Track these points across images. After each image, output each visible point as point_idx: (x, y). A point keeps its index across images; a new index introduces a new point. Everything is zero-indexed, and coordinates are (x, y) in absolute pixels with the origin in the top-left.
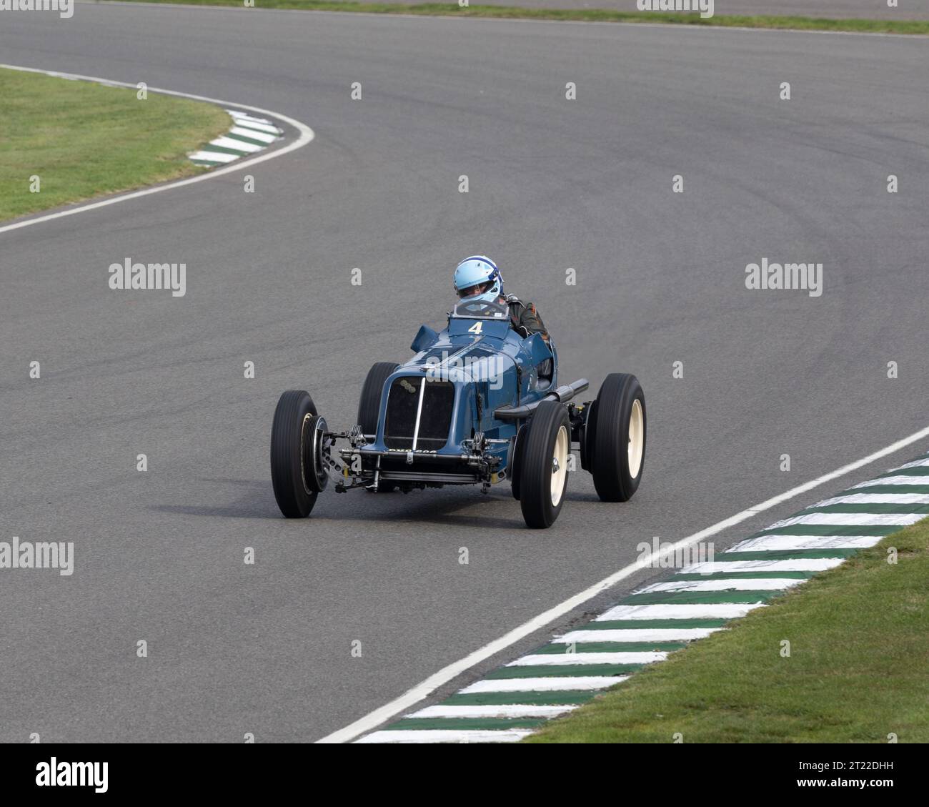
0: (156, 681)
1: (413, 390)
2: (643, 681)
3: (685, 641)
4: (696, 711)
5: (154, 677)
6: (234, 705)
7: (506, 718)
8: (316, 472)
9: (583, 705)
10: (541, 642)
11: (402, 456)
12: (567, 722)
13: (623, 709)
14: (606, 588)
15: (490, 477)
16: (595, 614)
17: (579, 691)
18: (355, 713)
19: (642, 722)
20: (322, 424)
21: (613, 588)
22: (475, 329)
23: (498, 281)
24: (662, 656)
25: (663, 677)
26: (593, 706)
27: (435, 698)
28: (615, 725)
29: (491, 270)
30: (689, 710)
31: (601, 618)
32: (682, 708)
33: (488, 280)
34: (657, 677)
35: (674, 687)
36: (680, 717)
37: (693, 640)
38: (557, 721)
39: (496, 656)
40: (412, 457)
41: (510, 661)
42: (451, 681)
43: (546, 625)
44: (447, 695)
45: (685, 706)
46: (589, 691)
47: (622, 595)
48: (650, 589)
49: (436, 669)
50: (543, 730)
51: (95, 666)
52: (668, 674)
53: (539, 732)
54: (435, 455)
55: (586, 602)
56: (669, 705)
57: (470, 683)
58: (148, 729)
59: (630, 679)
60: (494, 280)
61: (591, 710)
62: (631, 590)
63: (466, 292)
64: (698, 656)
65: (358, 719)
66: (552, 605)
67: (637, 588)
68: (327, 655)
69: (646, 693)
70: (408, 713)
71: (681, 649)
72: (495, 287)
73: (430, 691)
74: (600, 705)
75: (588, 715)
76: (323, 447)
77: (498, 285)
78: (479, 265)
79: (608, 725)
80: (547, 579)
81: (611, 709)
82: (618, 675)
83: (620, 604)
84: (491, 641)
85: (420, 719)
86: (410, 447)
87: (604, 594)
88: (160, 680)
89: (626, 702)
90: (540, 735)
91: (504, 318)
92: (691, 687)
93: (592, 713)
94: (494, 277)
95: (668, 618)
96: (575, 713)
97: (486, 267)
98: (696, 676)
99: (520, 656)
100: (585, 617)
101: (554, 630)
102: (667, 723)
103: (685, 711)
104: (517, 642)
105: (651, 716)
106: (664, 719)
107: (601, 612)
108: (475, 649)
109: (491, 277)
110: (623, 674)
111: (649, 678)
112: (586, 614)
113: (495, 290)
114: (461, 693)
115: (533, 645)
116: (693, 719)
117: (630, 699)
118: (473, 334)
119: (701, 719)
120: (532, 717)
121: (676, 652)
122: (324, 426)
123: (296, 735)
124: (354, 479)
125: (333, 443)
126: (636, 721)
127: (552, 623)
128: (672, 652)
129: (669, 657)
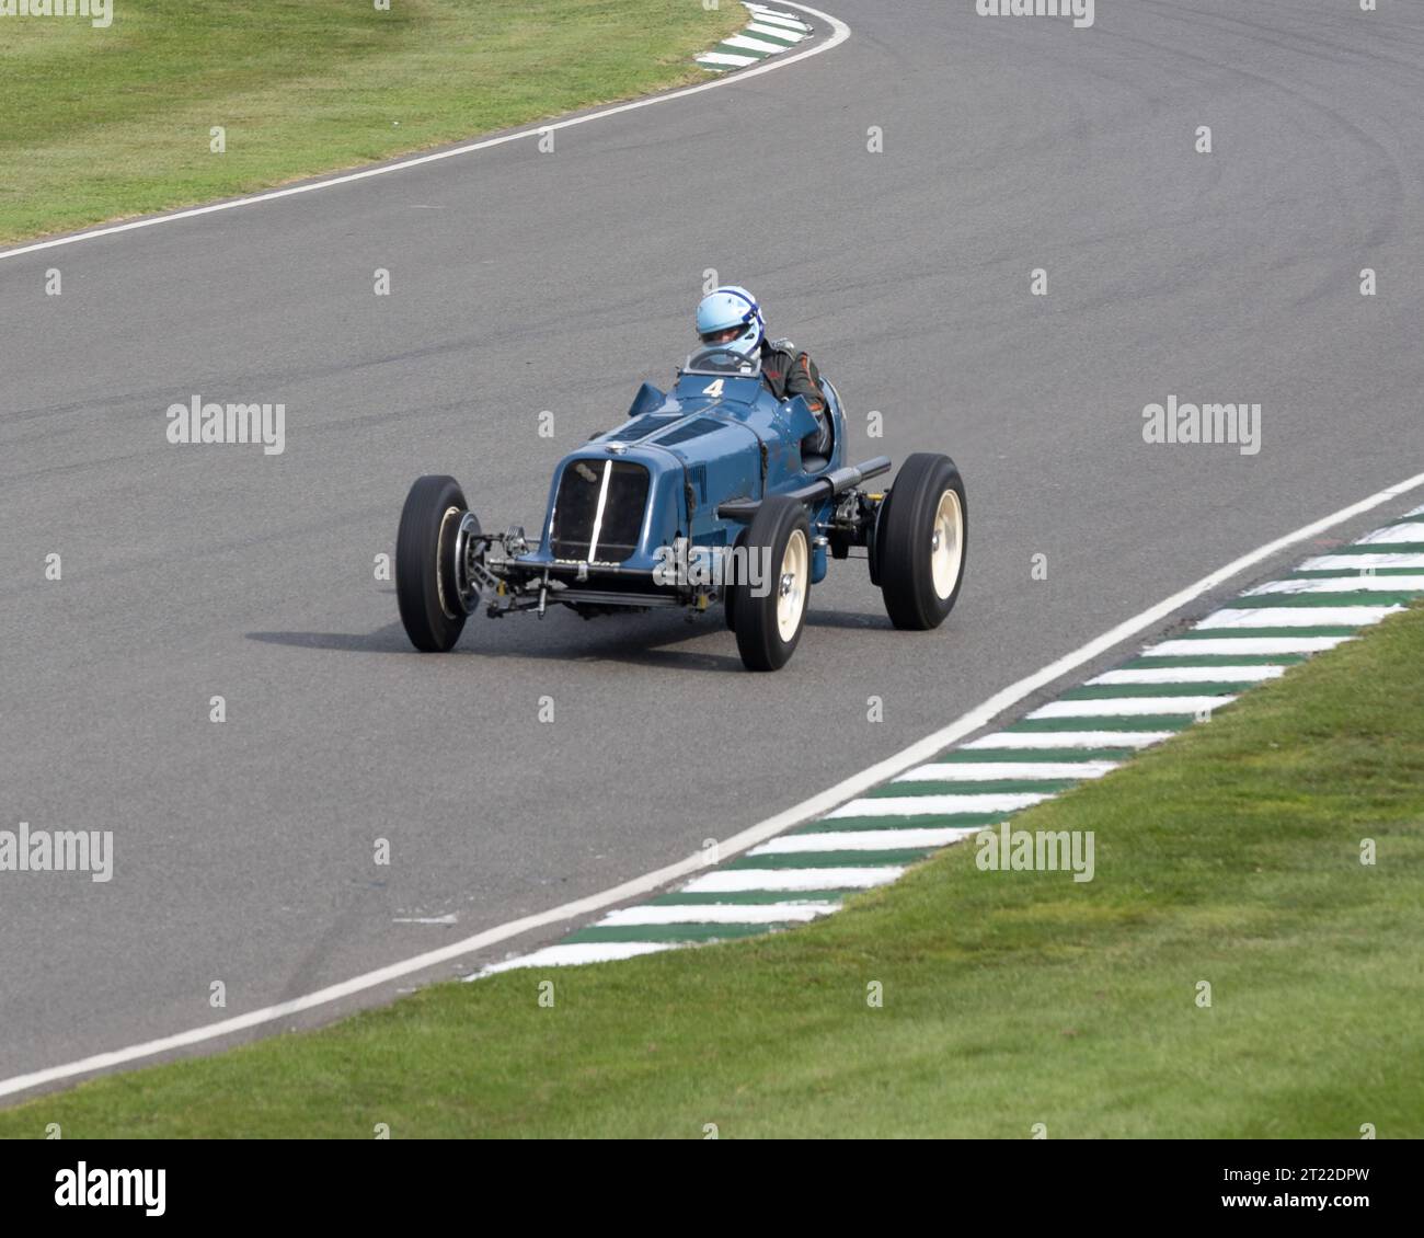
0: (654, 703)
1: (593, 477)
2: (1253, 703)
3: (1305, 654)
4: (1320, 739)
5: (651, 699)
6: (749, 732)
7: (1085, 749)
8: (459, 590)
9: (1180, 732)
10: (1129, 655)
11: (573, 570)
12: (1159, 754)
13: (1228, 736)
14: (1209, 588)
15: (697, 600)
16: (1194, 621)
17: (1175, 715)
18: (900, 743)
19: (1251, 754)
20: (471, 523)
21: (1217, 588)
22: (713, 389)
23: (757, 324)
24: (1277, 671)
25: (1278, 697)
26: (1191, 733)
27: (998, 724)
28: (1218, 756)
29: (747, 308)
30: (1310, 738)
31: (1202, 626)
32: (1301, 736)
33: (741, 322)
34: (1270, 697)
35: (1291, 710)
36: (1299, 746)
37: (1315, 653)
38: (1147, 752)
39: (1072, 673)
40: (585, 572)
41: (1090, 678)
42: (1017, 703)
43: (1135, 635)
44: (1013, 720)
45: (1305, 734)
46: (1186, 715)
47: (1228, 597)
48: (1263, 589)
49: (998, 688)
50: (1130, 764)
51: (579, 685)
52: (1285, 694)
53: (1124, 765)
54: (616, 570)
55: (1184, 606)
56: (1285, 732)
57: (1041, 705)
58: (643, 763)
59: (1238, 701)
60: (750, 322)
61: (1190, 739)
62: (1239, 591)
63: (711, 337)
64: (1321, 671)
65: (903, 749)
66: (1142, 607)
67: (1247, 588)
68: (865, 671)
69: (1257, 717)
70: (964, 743)
71: (1301, 663)
72: (751, 331)
73: (992, 715)
74: (1200, 732)
75: (1185, 744)
76: (470, 555)
77: (755, 330)
78: (730, 301)
79: (1210, 757)
80: (1136, 577)
81: (1213, 736)
82: (1222, 695)
83: (1226, 607)
84: (1066, 653)
85: (979, 750)
86: (585, 557)
87: (1207, 595)
88: (658, 703)
89: (1233, 729)
90: (1127, 769)
91: (754, 374)
92: (1312, 709)
93: (1191, 742)
94: (750, 318)
95: (1285, 625)
96: (1170, 741)
97: (740, 304)
98: (1319, 696)
99: (1102, 672)
100: (1182, 624)
101: (1144, 640)
102: (1283, 754)
103: (1306, 739)
104: (1099, 655)
105: (1263, 746)
106: (1279, 749)
107: (1202, 617)
108: (1047, 663)
109: (747, 318)
110: (1229, 693)
111: (1261, 699)
112: (1183, 620)
113: (751, 337)
114: (1029, 718)
115: (1117, 658)
116: (1315, 748)
117: (1238, 725)
118: (709, 396)
119: (1324, 749)
120: (1117, 748)
121: (1294, 666)
122: (475, 525)
123: (826, 768)
124: (513, 599)
125: (488, 548)
126: (1245, 752)
127: (1142, 631)
128: (1289, 667)
129: (1286, 673)
